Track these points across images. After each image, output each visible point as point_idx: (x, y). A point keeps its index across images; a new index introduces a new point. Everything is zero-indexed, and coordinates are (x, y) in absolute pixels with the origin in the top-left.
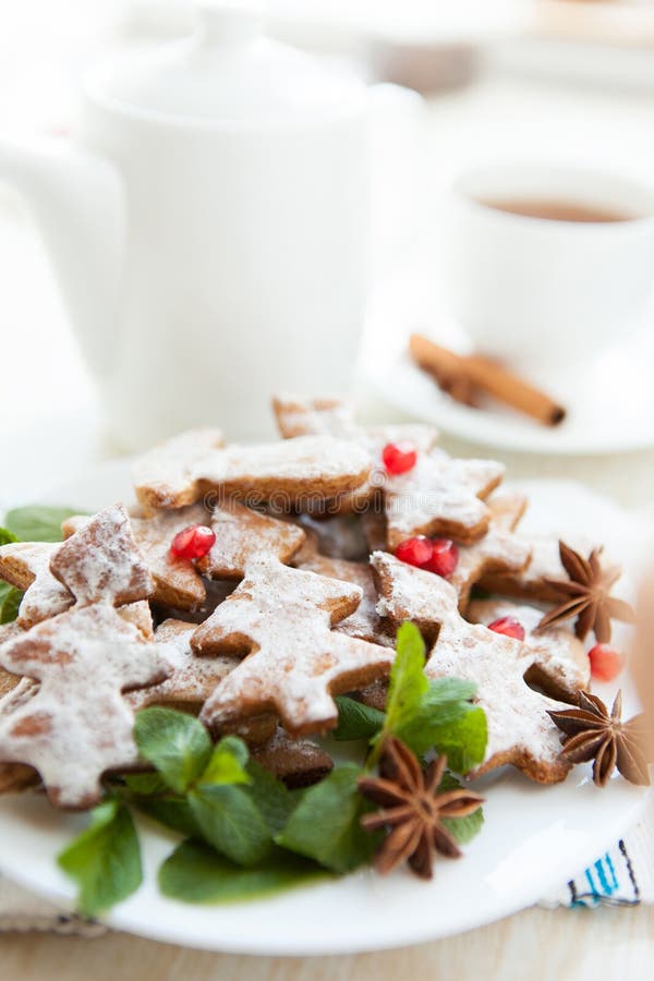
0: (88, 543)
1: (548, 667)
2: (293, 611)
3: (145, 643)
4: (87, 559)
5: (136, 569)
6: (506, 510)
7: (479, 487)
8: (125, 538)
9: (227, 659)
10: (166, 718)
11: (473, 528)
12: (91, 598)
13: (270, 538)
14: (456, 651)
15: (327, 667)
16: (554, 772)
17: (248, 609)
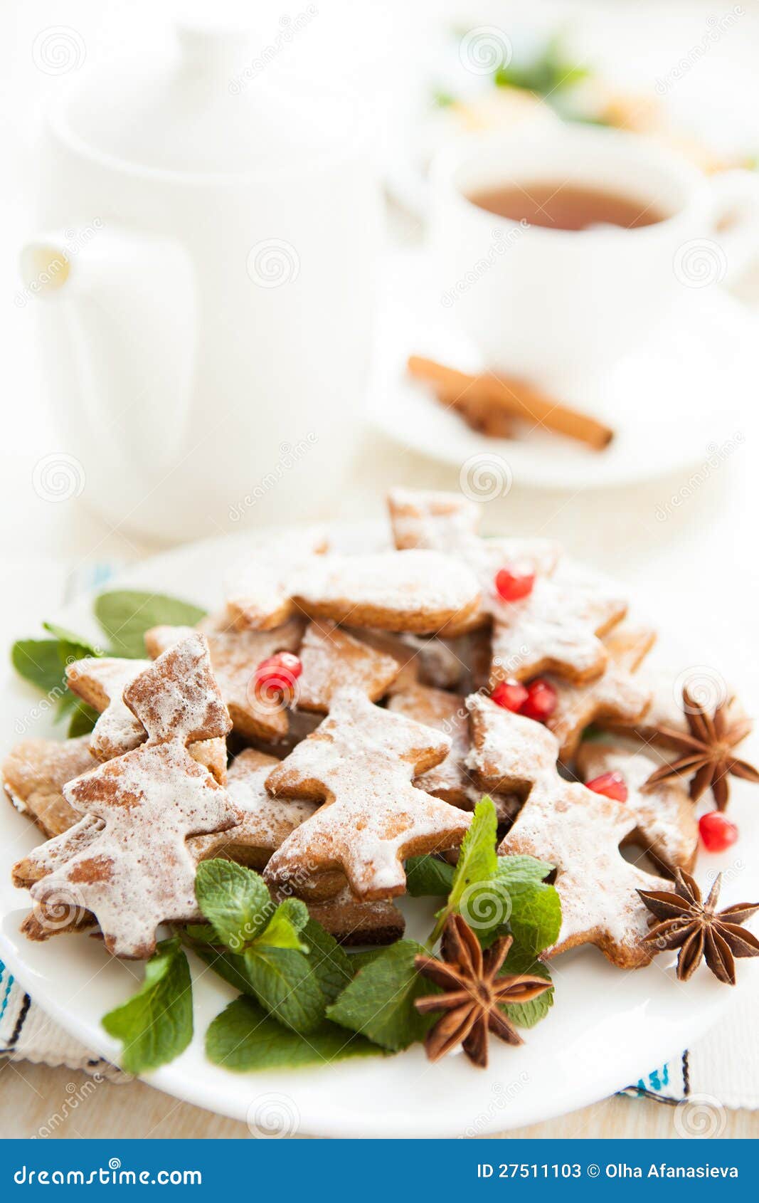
0: (163, 676)
1: (650, 832)
2: (373, 760)
3: (215, 788)
4: (162, 694)
5: (211, 707)
6: (630, 647)
7: (598, 622)
8: (203, 673)
9: (302, 804)
10: (229, 869)
11: (586, 672)
12: (163, 736)
13: (361, 671)
14: (545, 816)
15: (401, 829)
16: (635, 957)
17: (329, 752)
